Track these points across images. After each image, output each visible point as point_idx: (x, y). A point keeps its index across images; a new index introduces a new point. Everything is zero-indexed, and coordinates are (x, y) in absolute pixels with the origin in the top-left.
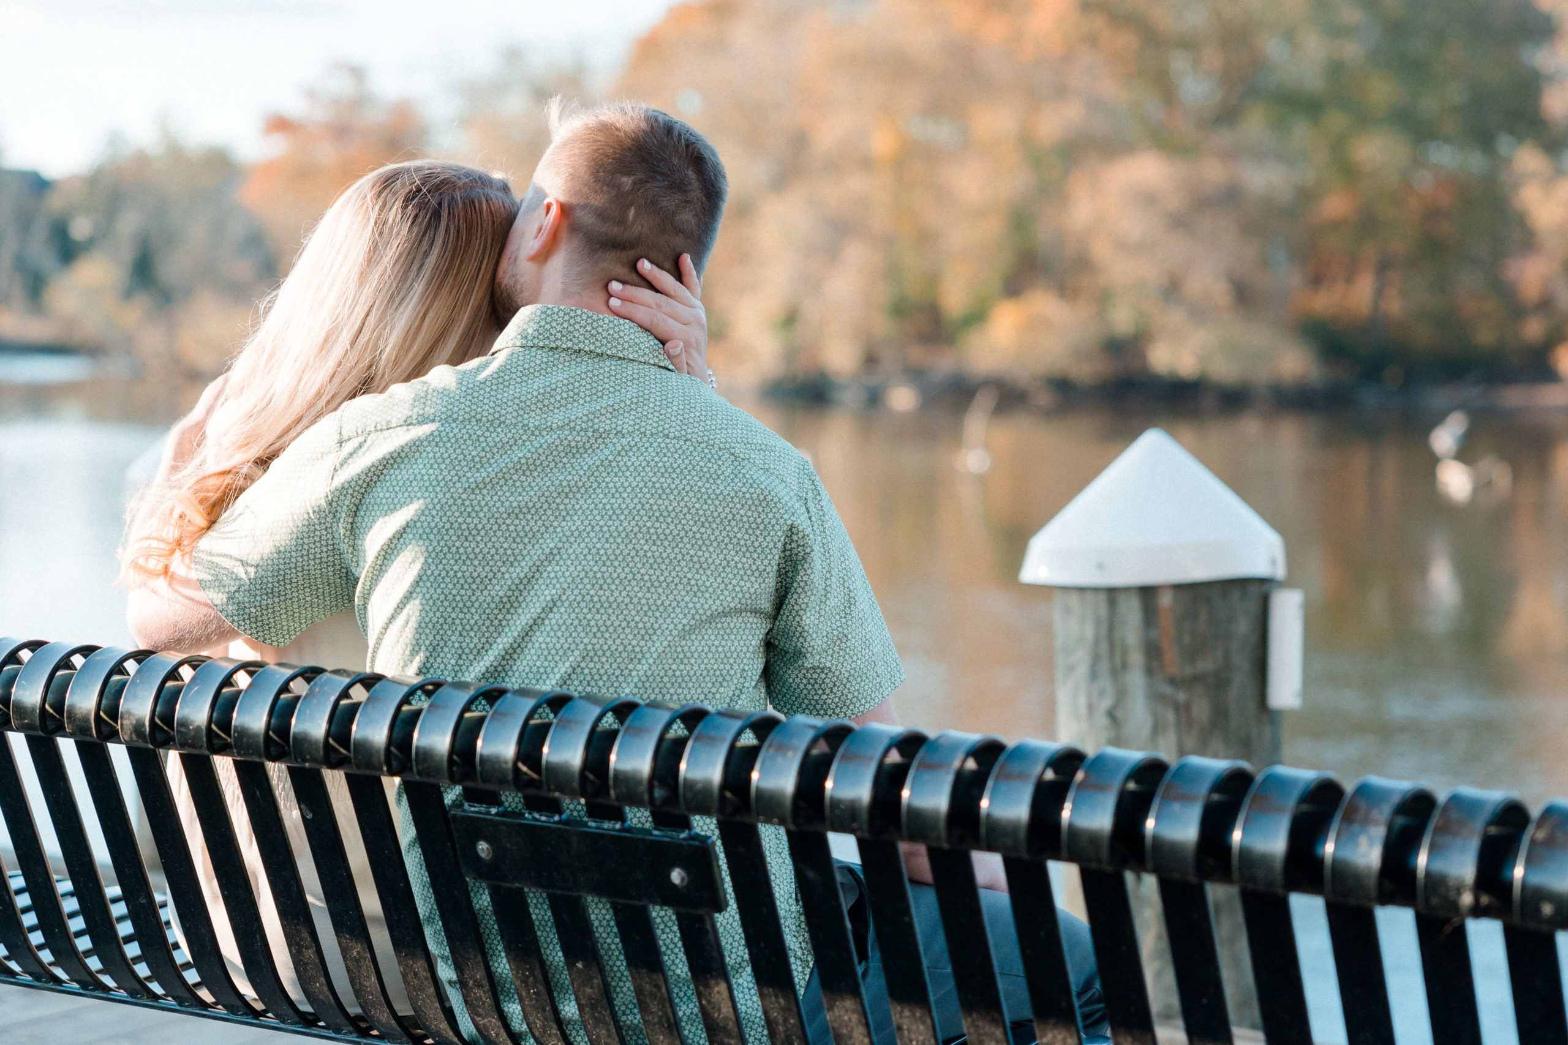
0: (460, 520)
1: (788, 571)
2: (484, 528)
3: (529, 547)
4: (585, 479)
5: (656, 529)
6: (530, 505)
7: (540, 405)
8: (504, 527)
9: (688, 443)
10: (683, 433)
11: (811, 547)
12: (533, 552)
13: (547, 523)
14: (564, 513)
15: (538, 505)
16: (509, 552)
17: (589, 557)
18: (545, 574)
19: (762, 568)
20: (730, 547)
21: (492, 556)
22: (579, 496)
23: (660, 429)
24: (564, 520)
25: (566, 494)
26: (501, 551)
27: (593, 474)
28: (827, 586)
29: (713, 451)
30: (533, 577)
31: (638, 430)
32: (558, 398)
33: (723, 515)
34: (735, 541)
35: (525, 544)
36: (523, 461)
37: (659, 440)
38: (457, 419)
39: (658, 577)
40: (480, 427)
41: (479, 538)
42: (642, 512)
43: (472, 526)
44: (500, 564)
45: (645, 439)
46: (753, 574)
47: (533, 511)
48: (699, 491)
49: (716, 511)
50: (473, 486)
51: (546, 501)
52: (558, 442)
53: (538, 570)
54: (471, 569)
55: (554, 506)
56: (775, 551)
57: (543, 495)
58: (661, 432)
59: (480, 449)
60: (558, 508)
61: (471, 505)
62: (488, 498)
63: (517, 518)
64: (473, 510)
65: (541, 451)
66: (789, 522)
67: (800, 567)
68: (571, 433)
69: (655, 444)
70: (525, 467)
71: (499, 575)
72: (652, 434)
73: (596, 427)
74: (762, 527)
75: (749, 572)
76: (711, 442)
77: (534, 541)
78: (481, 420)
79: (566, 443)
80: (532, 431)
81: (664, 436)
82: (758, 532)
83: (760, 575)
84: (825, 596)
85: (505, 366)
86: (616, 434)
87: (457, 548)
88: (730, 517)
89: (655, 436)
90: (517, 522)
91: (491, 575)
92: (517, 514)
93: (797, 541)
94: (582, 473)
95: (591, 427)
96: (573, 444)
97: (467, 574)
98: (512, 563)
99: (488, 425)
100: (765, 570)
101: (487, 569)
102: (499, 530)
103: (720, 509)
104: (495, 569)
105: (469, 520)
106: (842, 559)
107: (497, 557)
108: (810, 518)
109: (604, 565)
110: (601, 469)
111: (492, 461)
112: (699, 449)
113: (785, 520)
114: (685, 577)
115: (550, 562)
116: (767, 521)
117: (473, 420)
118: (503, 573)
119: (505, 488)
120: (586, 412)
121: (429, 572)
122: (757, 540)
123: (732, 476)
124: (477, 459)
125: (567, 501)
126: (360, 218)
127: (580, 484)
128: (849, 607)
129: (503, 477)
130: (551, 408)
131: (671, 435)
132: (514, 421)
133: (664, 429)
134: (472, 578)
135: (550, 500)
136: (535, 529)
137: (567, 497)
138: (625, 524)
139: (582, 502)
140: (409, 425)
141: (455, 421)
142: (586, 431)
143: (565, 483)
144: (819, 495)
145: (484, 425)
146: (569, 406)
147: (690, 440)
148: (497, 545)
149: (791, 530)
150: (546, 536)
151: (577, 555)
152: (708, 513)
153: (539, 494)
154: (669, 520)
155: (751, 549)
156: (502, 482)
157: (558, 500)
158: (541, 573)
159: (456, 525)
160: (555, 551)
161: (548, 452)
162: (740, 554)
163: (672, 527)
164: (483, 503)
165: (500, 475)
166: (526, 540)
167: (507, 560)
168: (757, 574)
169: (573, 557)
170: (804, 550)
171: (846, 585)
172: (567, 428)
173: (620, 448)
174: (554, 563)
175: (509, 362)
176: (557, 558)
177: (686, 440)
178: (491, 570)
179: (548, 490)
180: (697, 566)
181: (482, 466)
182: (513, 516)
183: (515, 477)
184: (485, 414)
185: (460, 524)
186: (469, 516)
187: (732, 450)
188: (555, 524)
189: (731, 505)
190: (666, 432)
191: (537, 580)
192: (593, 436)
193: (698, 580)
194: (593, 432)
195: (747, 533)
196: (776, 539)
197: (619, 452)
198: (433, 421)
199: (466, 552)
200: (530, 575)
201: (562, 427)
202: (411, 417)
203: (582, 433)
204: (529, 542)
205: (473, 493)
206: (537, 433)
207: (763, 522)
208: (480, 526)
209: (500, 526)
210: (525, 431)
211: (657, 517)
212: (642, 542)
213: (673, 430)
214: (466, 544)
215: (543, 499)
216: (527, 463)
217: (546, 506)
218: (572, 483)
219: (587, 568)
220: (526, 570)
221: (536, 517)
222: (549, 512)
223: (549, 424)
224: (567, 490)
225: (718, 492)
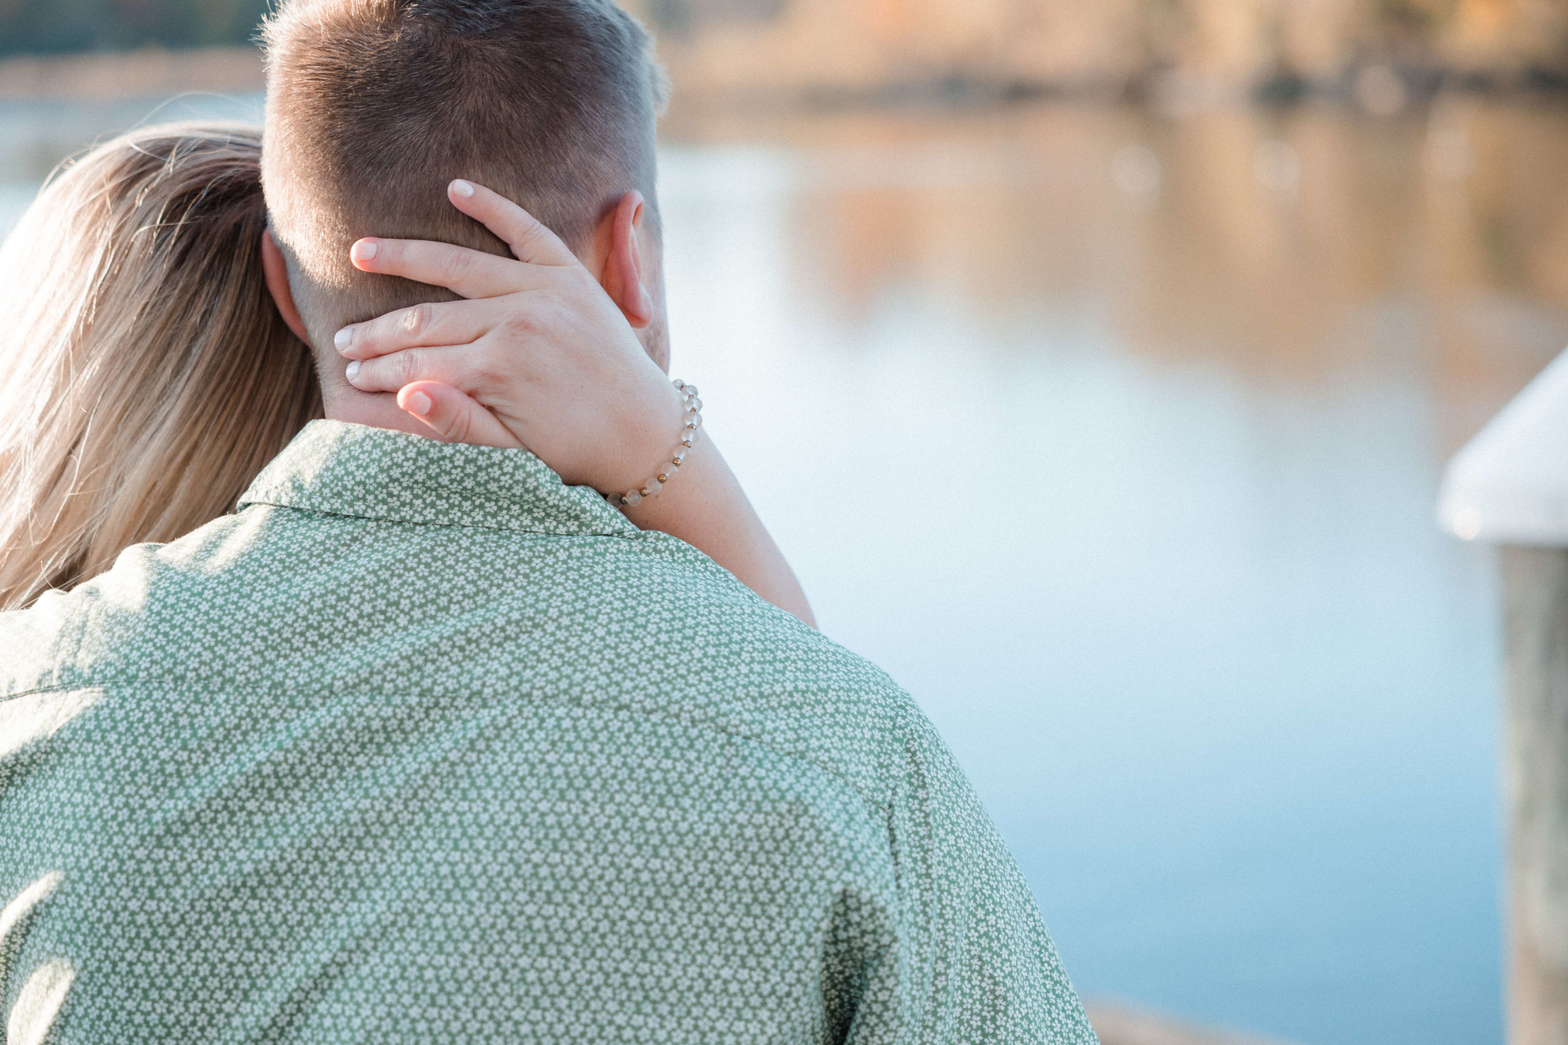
0: (133, 905)
1: (851, 976)
2: (183, 920)
3: (281, 958)
4: (398, 806)
5: (547, 918)
6: (282, 867)
7: (312, 635)
8: (226, 917)
9: (624, 714)
10: (613, 691)
11: (891, 933)
12: (288, 970)
13: (319, 906)
14: (354, 883)
15: (299, 867)
16: (239, 970)
17: (402, 986)
18: (314, 1019)
19: (783, 989)
20: (712, 947)
21: (204, 980)
22: (385, 843)
23: (563, 685)
24: (354, 898)
25: (359, 840)
26: (223, 969)
27: (415, 795)
28: (937, 991)
29: (678, 730)
30: (290, 1023)
31: (516, 689)
32: (353, 615)
33: (694, 880)
34: (722, 933)
35: (272, 951)
36: (267, 769)
37: (560, 712)
38: (135, 677)
39: (551, 1025)
40: (182, 694)
41: (173, 944)
42: (516, 884)
43: (158, 917)
44: (220, 995)
45: (528, 711)
46: (764, 1004)
47: (288, 880)
48: (642, 828)
49: (679, 870)
50: (160, 830)
51: (316, 857)
52: (342, 722)
53: (299, 1010)
54: (161, 1007)
55: (333, 867)
56: (808, 952)
57: (309, 844)
58: (566, 692)
59: (177, 744)
60: (341, 872)
61: (156, 871)
62: (191, 855)
63: (254, 896)
64: (160, 882)
65: (305, 745)
66: (837, 888)
67: (870, 973)
68: (372, 698)
69: (550, 723)
70: (271, 783)
71: (220, 1019)
72: (545, 697)
73: (427, 683)
74: (781, 898)
75: (755, 1001)
76: (674, 709)
77: (290, 945)
78: (183, 678)
79: (360, 723)
80: (292, 698)
81: (571, 700)
82: (773, 910)
83: (779, 1005)
84: (934, 1013)
85: (250, 554)
86: (469, 699)
87: (130, 964)
88: (710, 881)
89: (551, 702)
90: (254, 905)
91: (202, 1020)
92: (253, 889)
93: (859, 924)
94: (391, 792)
95: (417, 684)
96: (376, 724)
97: (153, 1018)
98: (246, 994)
99: (198, 688)
100: (788, 994)
101: (195, 1006)
102: (216, 923)
103: (688, 867)
104: (211, 1007)
105: (152, 905)
106: (980, 913)
107: (213, 983)
108: (895, 855)
109: (433, 1004)
110: (435, 781)
111: (204, 770)
112: (646, 727)
113: (830, 882)
114: (611, 1023)
115: (323, 992)
116: (791, 885)
117: (169, 678)
118: (228, 1016)
119: (230, 831)
120: (407, 650)
121: (80, 1011)
122: (771, 928)
123: (719, 784)
124: (170, 768)
125: (360, 855)
126: (79, 236)
127: (388, 817)
128: (993, 1020)
129: (226, 807)
130: (337, 639)
131: (587, 698)
132: (253, 676)
133: (571, 685)
134: (165, 1026)
135: (325, 855)
136: (294, 918)
137: (360, 847)
138: (480, 909)
139: (391, 857)
140: (45, 691)
141: (130, 681)
142: (405, 692)
143: (355, 817)
144: (924, 786)
145: (189, 689)
146: (376, 633)
147: (627, 707)
148: (214, 956)
149: (843, 901)
150: (316, 933)
151: (377, 980)
152: (661, 877)
153: (300, 842)
154: (575, 898)
155: (759, 948)
156: (223, 818)
157: (341, 855)
158: (307, 1016)
159: (124, 917)
160: (333, 970)
161: (320, 747)
162: (735, 961)
163: (581, 912)
164: (181, 867)
165: (217, 804)
166: (275, 944)
167: (236, 986)
168: (772, 1003)
169: (369, 985)
170: (876, 941)
171: (988, 970)
172: (365, 688)
173: (473, 734)
174: (331, 995)
175: (260, 544)
176: (338, 984)
177: (620, 708)
178: (203, 1010)
179: (319, 834)
180: (638, 996)
181: (181, 783)
182: (245, 893)
183: (251, 805)
184: (193, 663)
185: (133, 914)
186: (152, 896)
187: (722, 721)
188: (336, 907)
189: (712, 855)
190: (575, 692)
191: (299, 1029)
192: (420, 704)
193: (639, 1028)
194: (421, 695)
195: (748, 913)
196: (809, 925)
197: (472, 742)
198: (89, 682)
199: (147, 972)
200: (282, 1021)
201: (355, 686)
202: (50, 672)
203: (397, 700)
204: (282, 948)
205: (159, 845)
206: (300, 701)
207: (783, 888)
208: (174, 918)
209: (217, 915)
210: (276, 698)
211: (548, 894)
212: (516, 949)
213: (590, 686)
214: (148, 956)
215: (308, 854)
216: (276, 773)
217: (315, 868)
218: (371, 816)
219: (397, 1011)
220: (274, 1010)
221: (295, 893)
222: (322, 881)
223: (327, 679)
224: (360, 831)
225: (683, 827)
